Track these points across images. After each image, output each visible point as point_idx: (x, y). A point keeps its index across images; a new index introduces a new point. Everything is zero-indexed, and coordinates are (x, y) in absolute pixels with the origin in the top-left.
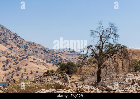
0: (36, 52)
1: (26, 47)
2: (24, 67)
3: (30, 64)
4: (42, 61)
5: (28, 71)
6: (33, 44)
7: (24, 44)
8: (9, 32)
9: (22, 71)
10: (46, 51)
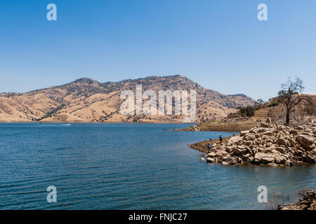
0: (214, 98)
1: (205, 94)
2: (204, 110)
3: (208, 107)
4: (218, 105)
5: (208, 113)
6: (211, 91)
7: (204, 91)
8: (191, 82)
9: (203, 113)
10: (222, 97)
